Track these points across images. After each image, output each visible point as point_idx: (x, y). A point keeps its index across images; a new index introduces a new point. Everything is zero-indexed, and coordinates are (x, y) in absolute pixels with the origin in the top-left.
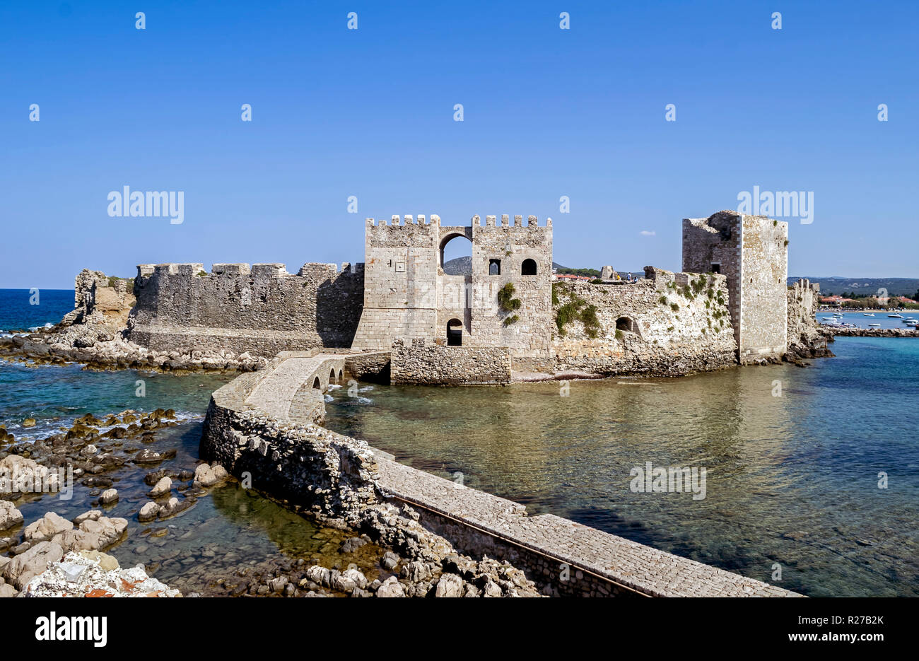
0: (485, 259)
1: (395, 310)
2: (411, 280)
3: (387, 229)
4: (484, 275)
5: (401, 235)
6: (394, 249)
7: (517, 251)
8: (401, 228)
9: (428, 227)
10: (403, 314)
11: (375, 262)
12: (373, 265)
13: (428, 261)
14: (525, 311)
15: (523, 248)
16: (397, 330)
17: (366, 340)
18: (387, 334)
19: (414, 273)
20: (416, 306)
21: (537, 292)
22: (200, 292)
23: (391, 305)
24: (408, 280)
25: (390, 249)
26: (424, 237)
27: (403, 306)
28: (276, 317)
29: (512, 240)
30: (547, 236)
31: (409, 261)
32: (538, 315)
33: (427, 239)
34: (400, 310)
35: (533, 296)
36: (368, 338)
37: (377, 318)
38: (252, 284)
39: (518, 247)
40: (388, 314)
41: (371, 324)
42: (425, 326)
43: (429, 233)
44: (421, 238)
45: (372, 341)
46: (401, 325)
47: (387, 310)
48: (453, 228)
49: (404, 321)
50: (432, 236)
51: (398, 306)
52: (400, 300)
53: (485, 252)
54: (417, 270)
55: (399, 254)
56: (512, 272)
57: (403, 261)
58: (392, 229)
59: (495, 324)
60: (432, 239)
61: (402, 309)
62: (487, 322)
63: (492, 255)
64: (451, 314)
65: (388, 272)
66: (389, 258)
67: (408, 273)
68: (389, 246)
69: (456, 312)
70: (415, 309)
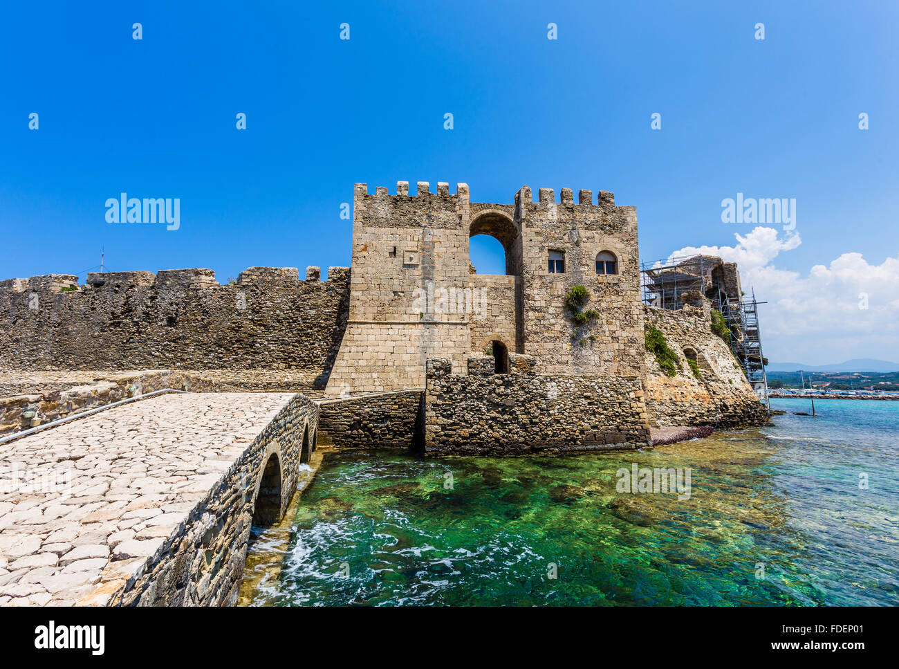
0: (541, 249)
1: (401, 327)
2: (428, 278)
3: (390, 200)
4: (541, 273)
5: (412, 210)
6: (400, 231)
7: (588, 238)
8: (411, 200)
9: (455, 200)
10: (417, 331)
11: (368, 249)
12: (365, 253)
13: (455, 250)
14: (605, 327)
15: (597, 235)
16: (406, 357)
17: (354, 376)
18: (390, 364)
19: (433, 267)
20: (436, 319)
21: (620, 299)
22: (60, 315)
23: (394, 318)
24: (424, 278)
25: (394, 230)
26: (449, 213)
27: (415, 319)
28: (191, 349)
29: (581, 222)
30: (629, 219)
31: (426, 249)
32: (624, 334)
33: (452, 217)
34: (411, 326)
35: (615, 305)
36: (357, 370)
37: (372, 338)
38: (153, 298)
39: (589, 233)
40: (391, 332)
41: (360, 349)
42: (453, 351)
43: (457, 208)
44: (443, 215)
45: (363, 376)
46: (412, 350)
47: (389, 326)
48: (489, 206)
49: (417, 344)
50: (462, 212)
51: (406, 319)
52: (410, 311)
53: (541, 238)
54: (438, 265)
55: (409, 238)
56: (582, 269)
57: (415, 249)
58: (396, 201)
59: (561, 348)
60: (460, 217)
61: (414, 324)
62: (550, 345)
63: (552, 244)
64: (489, 333)
65: (391, 266)
66: (392, 244)
67: (424, 268)
68: (392, 226)
69: (497, 330)
70: (435, 323)
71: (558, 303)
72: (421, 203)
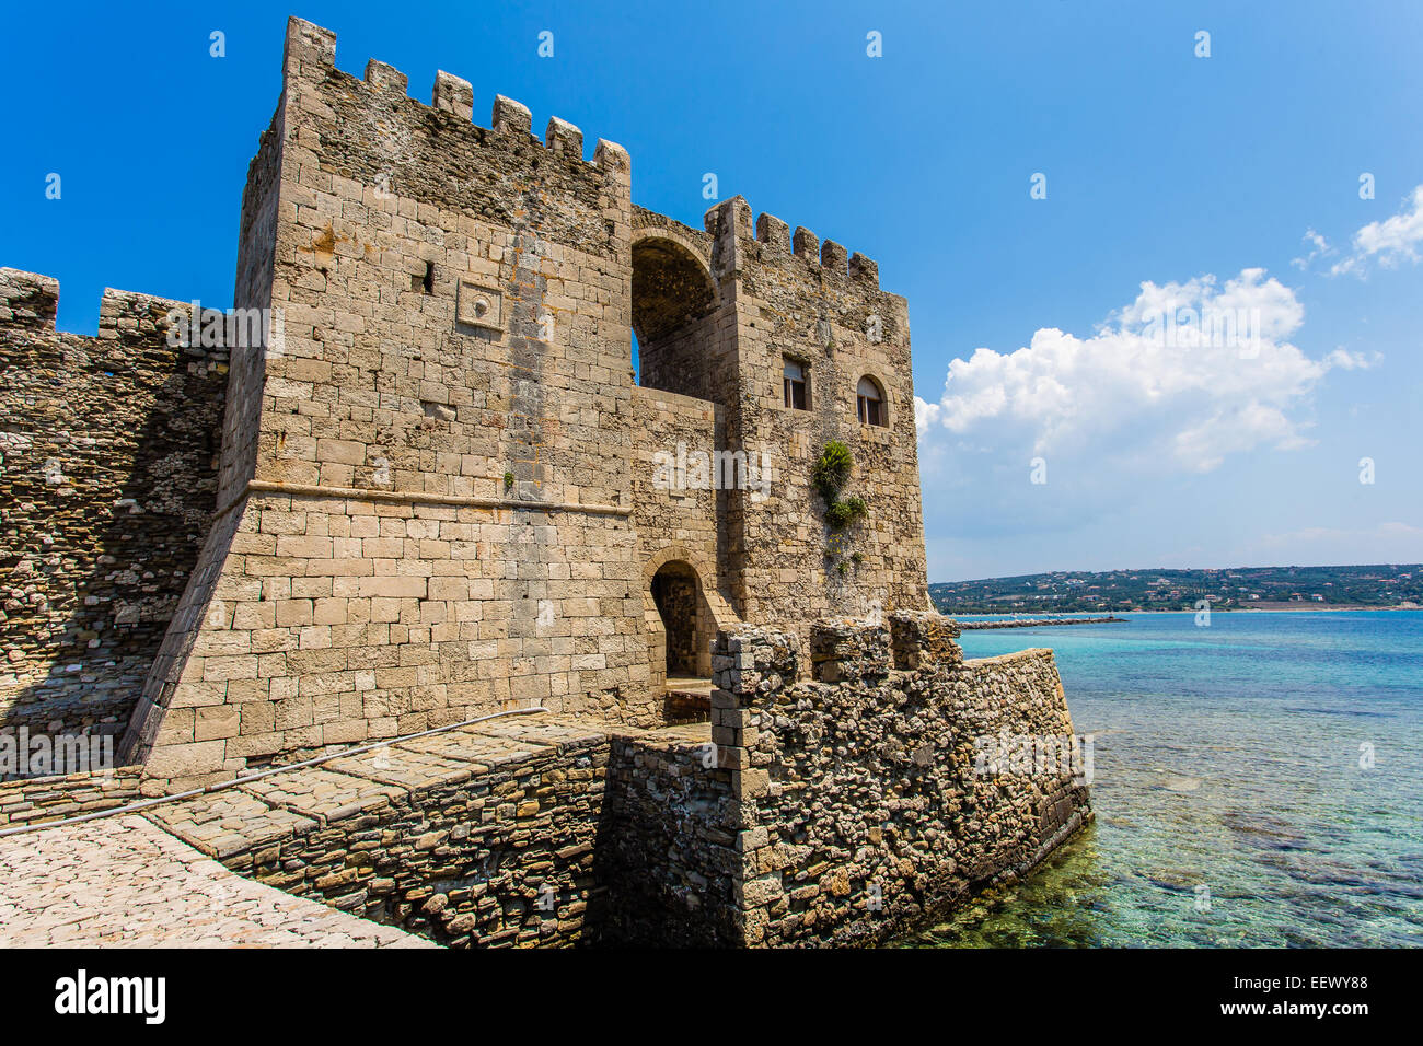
0: (771, 349)
1: (447, 514)
2: (527, 376)
3: (417, 118)
4: (772, 404)
5: (484, 168)
6: (448, 219)
7: (845, 344)
8: (480, 137)
9: (598, 177)
10: (498, 528)
11: (339, 247)
12: (325, 259)
13: (597, 310)
14: (874, 536)
15: (857, 341)
16: (468, 612)
17: (281, 688)
18: (418, 635)
19: (541, 347)
20: (548, 497)
23: (424, 488)
24: (517, 374)
25: (428, 210)
26: (584, 209)
27: (490, 493)
29: (833, 307)
30: (899, 320)
31: (523, 291)
32: (900, 551)
33: (590, 220)
34: (478, 514)
36: (293, 667)
37: (349, 548)
39: (845, 334)
40: (413, 528)
41: (305, 587)
42: (600, 590)
43: (603, 201)
44: (570, 210)
45: (319, 686)
46: (484, 588)
47: (406, 511)
48: (662, 223)
49: (500, 568)
51: (462, 491)
52: (473, 465)
53: (770, 325)
54: (553, 343)
55: (474, 247)
56: (838, 407)
57: (492, 283)
58: (436, 126)
59: (809, 580)
60: (611, 229)
61: (487, 507)
62: (789, 575)
63: (788, 342)
64: (664, 542)
65: (414, 317)
66: (424, 250)
67: (517, 345)
68: (421, 196)
69: (681, 534)
70: (547, 509)
71: (801, 478)
72: (511, 157)
